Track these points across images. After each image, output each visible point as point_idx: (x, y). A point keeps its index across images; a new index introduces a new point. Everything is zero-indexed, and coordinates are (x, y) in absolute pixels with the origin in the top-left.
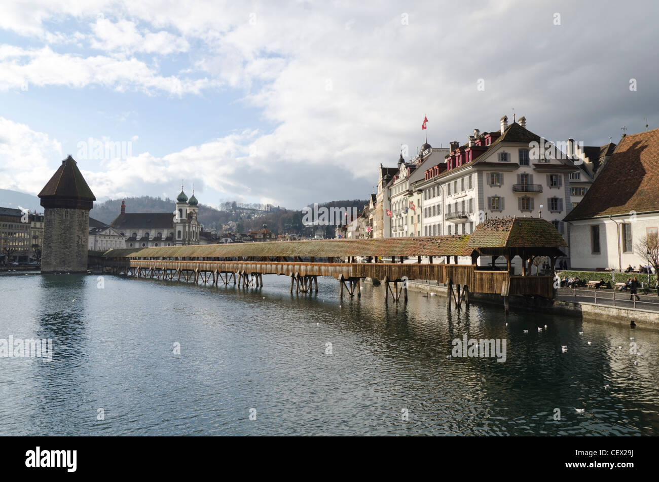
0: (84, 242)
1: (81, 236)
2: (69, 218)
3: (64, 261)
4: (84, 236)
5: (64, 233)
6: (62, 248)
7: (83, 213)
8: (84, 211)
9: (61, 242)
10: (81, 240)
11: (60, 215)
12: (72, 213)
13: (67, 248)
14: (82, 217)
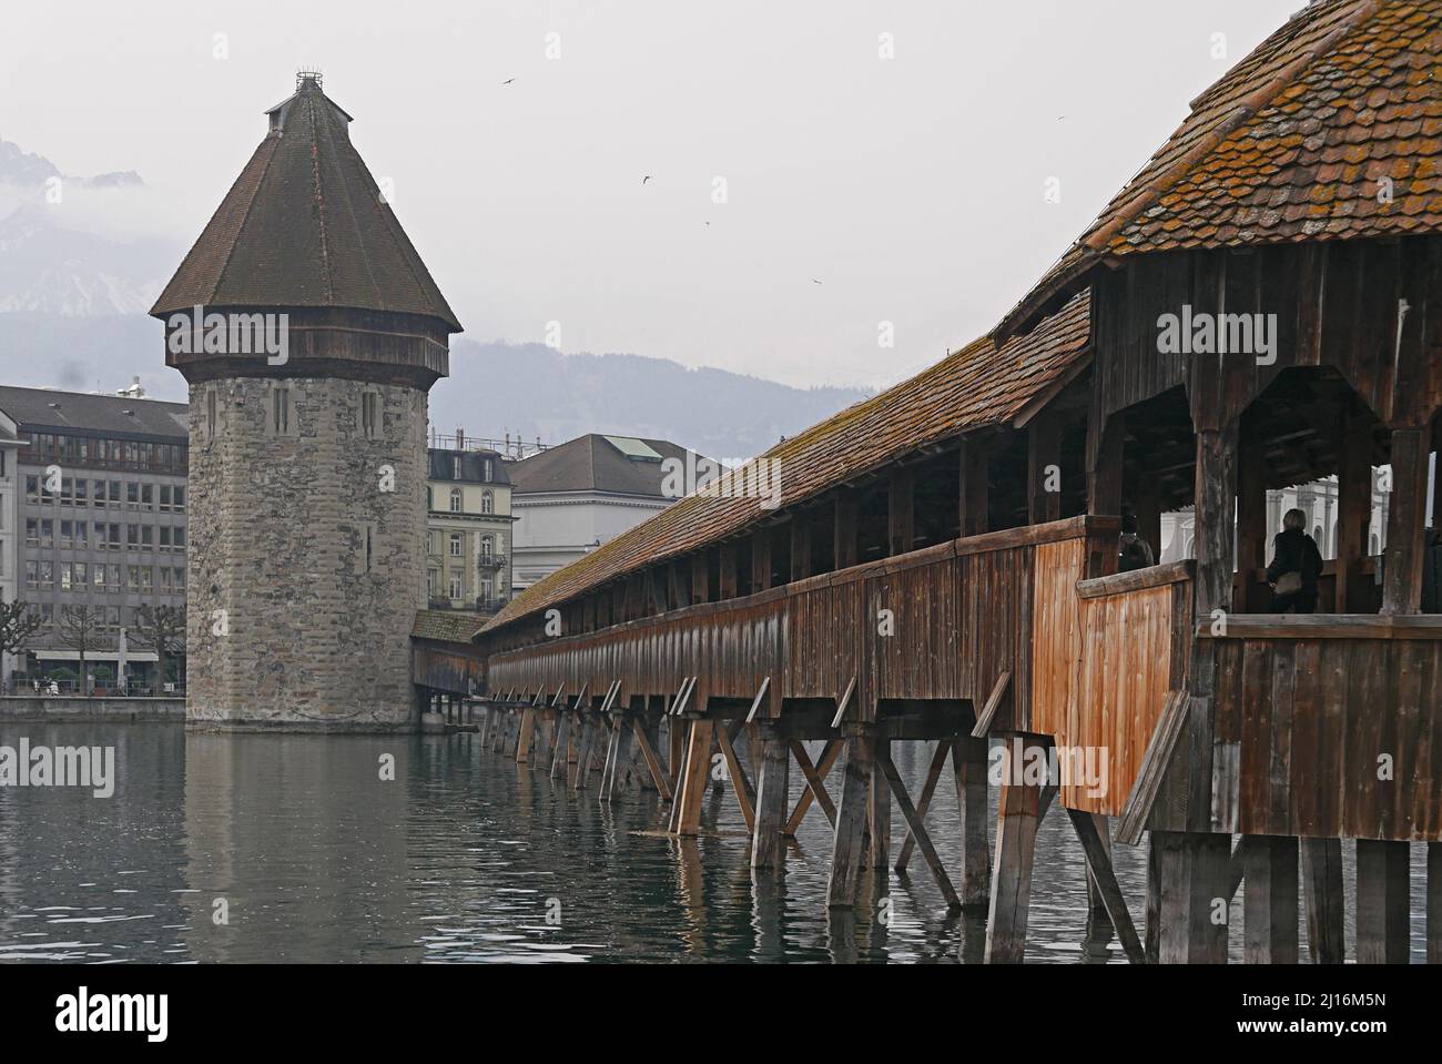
0: (384, 562)
1: (362, 527)
2: (293, 431)
3: (278, 666)
4: (382, 530)
5: (275, 514)
6: (270, 596)
7: (368, 399)
8: (372, 388)
9: (259, 564)
10: (362, 553)
11: (250, 415)
12: (311, 402)
13: (289, 596)
14: (368, 421)
